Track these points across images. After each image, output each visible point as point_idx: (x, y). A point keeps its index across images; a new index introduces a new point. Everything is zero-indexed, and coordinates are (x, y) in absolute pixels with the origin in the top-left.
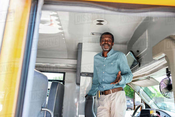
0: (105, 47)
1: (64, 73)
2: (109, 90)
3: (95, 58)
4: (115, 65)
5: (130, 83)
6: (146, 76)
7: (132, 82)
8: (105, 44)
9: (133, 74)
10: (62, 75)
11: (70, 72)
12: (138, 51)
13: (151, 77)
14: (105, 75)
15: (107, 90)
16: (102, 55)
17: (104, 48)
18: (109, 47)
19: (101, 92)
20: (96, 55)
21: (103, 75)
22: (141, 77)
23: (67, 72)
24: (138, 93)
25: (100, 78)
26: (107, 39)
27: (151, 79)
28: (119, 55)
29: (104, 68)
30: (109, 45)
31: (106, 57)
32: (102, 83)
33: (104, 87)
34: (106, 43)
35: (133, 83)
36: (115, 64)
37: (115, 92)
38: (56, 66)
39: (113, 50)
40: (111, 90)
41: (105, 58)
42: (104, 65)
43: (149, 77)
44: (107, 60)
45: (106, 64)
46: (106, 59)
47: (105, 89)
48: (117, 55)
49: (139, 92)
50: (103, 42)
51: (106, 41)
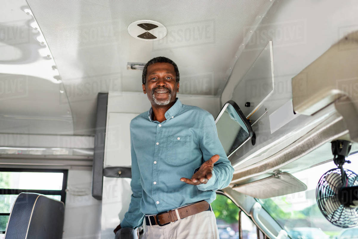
0: (160, 97)
1: (65, 172)
2: (170, 211)
3: (134, 126)
4: (186, 142)
5: (228, 190)
6: (271, 170)
7: (235, 186)
8: (159, 87)
9: (234, 167)
10: (61, 175)
11: (79, 169)
12: (248, 104)
13: (283, 171)
14: (160, 168)
15: (165, 212)
16: (149, 117)
17: (155, 100)
18: (170, 96)
19: (149, 216)
20: (136, 118)
21: (155, 168)
22: (256, 172)
23: (71, 169)
24: (250, 215)
25: (146, 179)
26: (161, 74)
27: (282, 177)
28: (198, 116)
29: (156, 151)
30: (169, 91)
31: (161, 122)
32: (150, 191)
33: (158, 203)
34: (162, 84)
35: (237, 189)
36: (188, 140)
37: (189, 217)
38: (45, 156)
39: (181, 105)
40: (177, 211)
41: (160, 125)
42: (155, 142)
43: (279, 172)
44: (164, 130)
45: (162, 141)
46: (162, 127)
47: (160, 209)
48: (193, 115)
49: (251, 211)
50: (154, 82)
51: (159, 80)
